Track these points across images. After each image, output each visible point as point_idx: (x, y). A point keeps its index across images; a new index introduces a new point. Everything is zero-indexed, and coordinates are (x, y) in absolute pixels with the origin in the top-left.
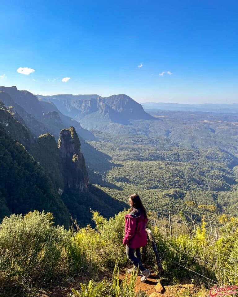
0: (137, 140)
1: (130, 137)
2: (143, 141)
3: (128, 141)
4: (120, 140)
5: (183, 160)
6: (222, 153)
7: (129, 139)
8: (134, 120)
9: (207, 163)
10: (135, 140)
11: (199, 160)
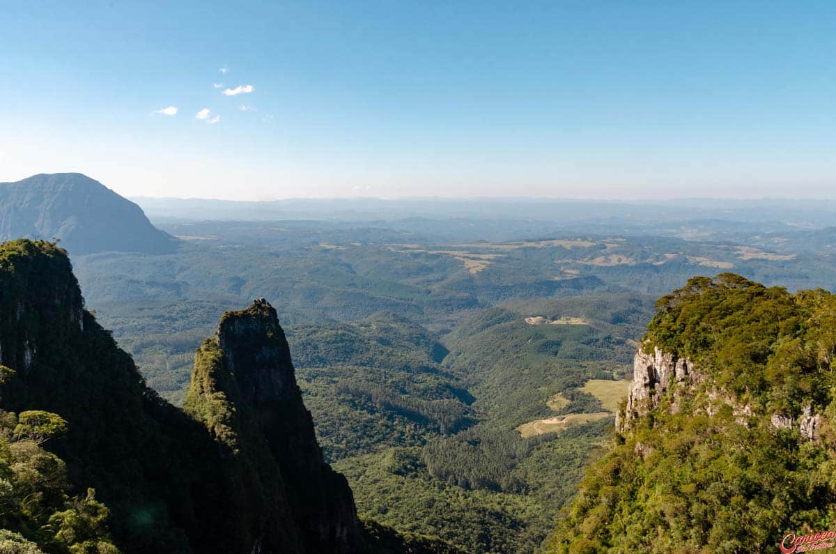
0: (167, 315)
1: (141, 309)
2: (187, 317)
3: (141, 321)
4: (113, 320)
5: (330, 356)
6: (405, 326)
7: (142, 313)
8: (122, 253)
9: (393, 359)
10: (161, 316)
11: (371, 353)
